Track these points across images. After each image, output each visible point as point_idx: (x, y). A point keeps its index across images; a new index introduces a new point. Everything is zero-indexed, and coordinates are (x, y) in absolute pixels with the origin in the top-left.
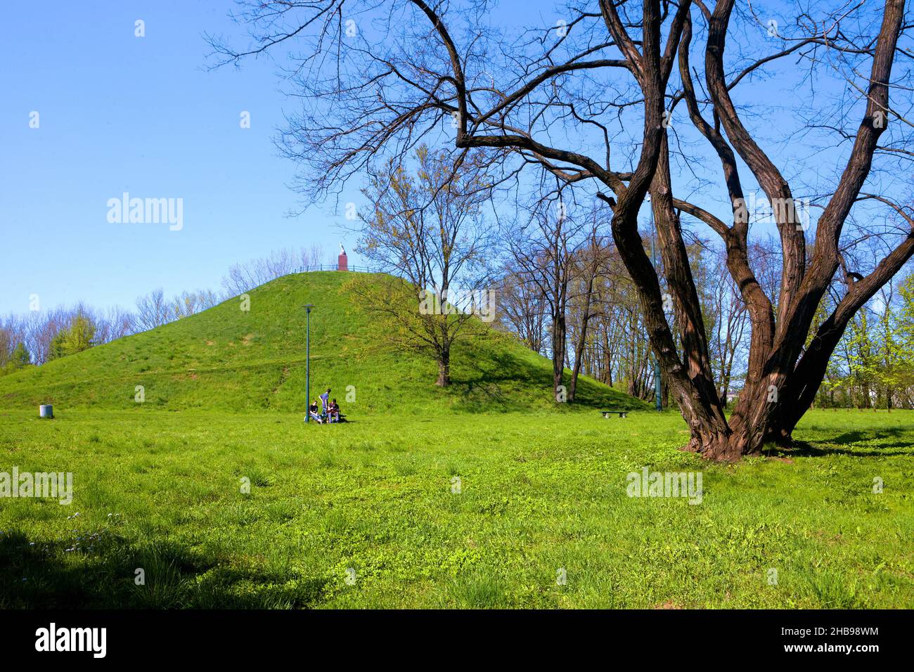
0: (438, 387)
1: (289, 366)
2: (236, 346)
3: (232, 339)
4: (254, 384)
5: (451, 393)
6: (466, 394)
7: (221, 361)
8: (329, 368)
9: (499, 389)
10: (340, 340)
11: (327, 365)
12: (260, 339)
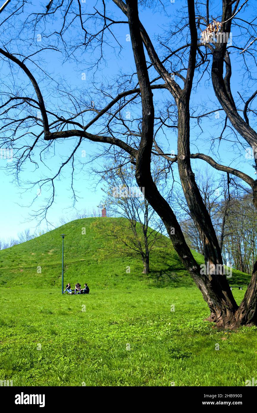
0: (143, 274)
1: (68, 265)
2: (45, 255)
3: (44, 251)
4: (49, 274)
5: (150, 277)
6: (158, 278)
7: (36, 262)
8: (87, 265)
9: (176, 274)
10: (96, 251)
11: (87, 264)
12: (57, 251)
